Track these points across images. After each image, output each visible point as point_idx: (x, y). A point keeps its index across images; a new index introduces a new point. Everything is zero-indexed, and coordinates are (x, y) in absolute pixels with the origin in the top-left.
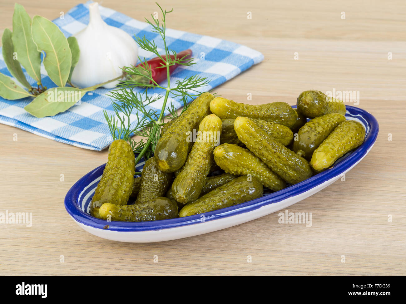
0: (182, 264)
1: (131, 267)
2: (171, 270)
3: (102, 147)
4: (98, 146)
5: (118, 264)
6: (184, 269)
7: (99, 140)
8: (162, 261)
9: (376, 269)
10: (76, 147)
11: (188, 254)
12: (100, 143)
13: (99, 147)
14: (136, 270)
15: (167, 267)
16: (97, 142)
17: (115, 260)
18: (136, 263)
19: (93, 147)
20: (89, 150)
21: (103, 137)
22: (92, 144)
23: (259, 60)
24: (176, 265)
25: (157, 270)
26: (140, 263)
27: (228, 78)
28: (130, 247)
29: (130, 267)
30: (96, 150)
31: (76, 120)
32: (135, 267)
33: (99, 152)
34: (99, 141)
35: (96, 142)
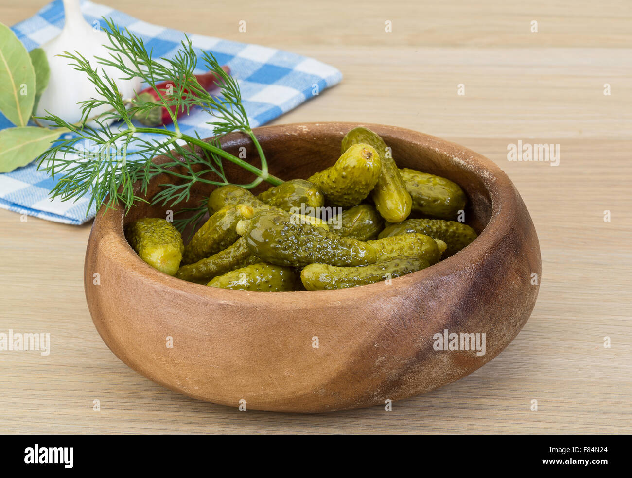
1: (122, 404)
3: (83, 219)
4: (76, 217)
7: (79, 208)
9: (505, 399)
10: (42, 219)
12: (79, 212)
13: (78, 218)
14: (129, 408)
16: (76, 212)
18: (129, 397)
19: (70, 219)
20: (63, 224)
21: (84, 205)
22: (68, 215)
23: (335, 81)
25: (161, 407)
26: (135, 398)
27: (284, 109)
28: (120, 373)
30: (73, 224)
31: (44, 178)
32: (126, 404)
33: (78, 226)
34: (78, 210)
35: (74, 211)
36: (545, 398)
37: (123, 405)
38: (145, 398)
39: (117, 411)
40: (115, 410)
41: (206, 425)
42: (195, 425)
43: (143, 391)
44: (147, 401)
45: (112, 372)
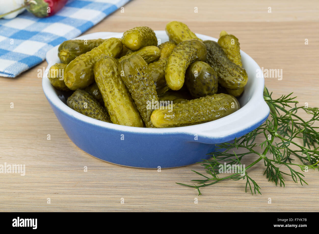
0: (121, 185)
1: (72, 191)
2: (112, 191)
3: (16, 74)
4: (11, 73)
5: (58, 188)
6: (125, 190)
8: (101, 183)
11: (125, 175)
12: (13, 70)
14: (77, 193)
15: (107, 189)
16: (10, 69)
17: (54, 184)
19: (7, 74)
21: (14, 65)
22: (6, 71)
24: (116, 187)
28: (65, 170)
29: (70, 191)
30: (9, 77)
32: (75, 191)
33: (12, 78)
34: (12, 68)
38: (86, 187)
40: (69, 195)
41: (131, 203)
43: (84, 182)
44: (88, 188)
45: (60, 170)
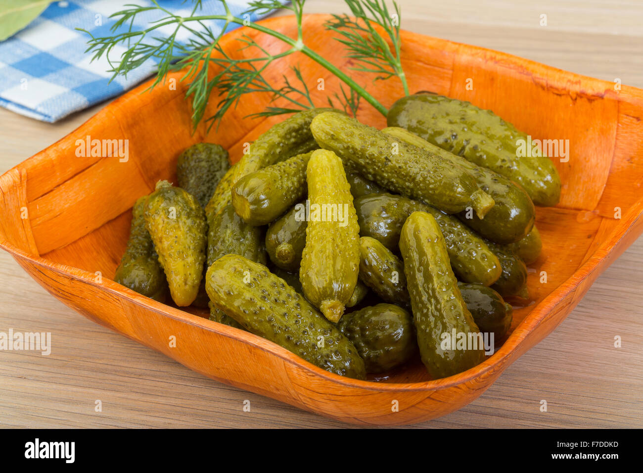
36: (581, 406)
37: (55, 377)
39: (46, 385)
42: (137, 413)
